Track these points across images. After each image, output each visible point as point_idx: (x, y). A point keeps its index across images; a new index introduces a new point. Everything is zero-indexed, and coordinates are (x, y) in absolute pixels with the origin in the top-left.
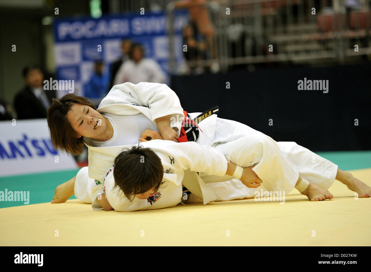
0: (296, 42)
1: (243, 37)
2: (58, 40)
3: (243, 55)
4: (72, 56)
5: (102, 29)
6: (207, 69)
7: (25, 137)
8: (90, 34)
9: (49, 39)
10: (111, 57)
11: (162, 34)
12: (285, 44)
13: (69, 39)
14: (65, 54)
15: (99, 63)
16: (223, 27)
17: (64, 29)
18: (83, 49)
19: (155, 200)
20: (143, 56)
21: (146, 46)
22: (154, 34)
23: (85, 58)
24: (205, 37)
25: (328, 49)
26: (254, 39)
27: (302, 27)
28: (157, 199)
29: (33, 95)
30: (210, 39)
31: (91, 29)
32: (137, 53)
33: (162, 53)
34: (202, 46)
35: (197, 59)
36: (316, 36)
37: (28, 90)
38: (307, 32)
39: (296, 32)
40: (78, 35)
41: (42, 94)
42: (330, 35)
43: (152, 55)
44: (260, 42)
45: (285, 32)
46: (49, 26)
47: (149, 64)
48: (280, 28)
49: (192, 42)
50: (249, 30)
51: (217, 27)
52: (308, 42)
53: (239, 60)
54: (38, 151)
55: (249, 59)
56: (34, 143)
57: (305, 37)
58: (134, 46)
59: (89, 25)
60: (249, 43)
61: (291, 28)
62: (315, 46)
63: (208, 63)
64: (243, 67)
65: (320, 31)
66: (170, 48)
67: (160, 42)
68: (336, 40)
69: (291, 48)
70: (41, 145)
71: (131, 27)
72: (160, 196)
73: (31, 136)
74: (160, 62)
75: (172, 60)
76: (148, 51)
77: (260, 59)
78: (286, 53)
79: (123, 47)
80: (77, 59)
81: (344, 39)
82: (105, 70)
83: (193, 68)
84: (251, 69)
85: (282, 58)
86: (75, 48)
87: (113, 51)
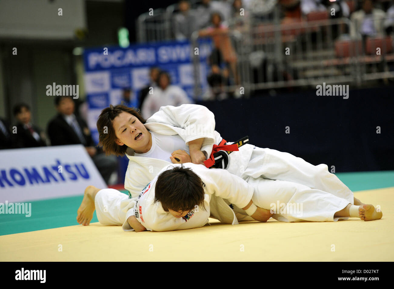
0: (316, 68)
1: (265, 63)
2: (88, 70)
3: (265, 80)
4: (101, 85)
5: (130, 58)
6: (231, 95)
7: (59, 163)
8: (118, 63)
9: (80, 68)
10: (138, 84)
11: (187, 61)
12: (305, 69)
13: (99, 68)
14: (95, 83)
15: (127, 90)
16: (245, 54)
17: (94, 59)
18: (112, 77)
19: (189, 218)
20: (170, 83)
21: (172, 73)
22: (180, 62)
23: (114, 86)
24: (228, 64)
25: (346, 74)
26: (275, 66)
27: (321, 53)
28: (191, 217)
29: (65, 122)
30: (233, 66)
31: (119, 58)
32: (164, 80)
33: (187, 80)
34: (225, 73)
35: (220, 86)
36: (335, 61)
37: (61, 117)
38: (325, 58)
39: (315, 58)
40: (106, 64)
41: (73, 121)
42: (348, 61)
43: (178, 82)
44: (281, 68)
45: (305, 59)
46: (79, 57)
47: (175, 91)
48: (300, 55)
49: (216, 69)
50: (270, 56)
51: (240, 54)
52: (327, 67)
53: (261, 86)
54: (71, 175)
55: (270, 85)
56: (67, 167)
57: (324, 63)
58: (161, 73)
59: (118, 54)
60: (270, 69)
61: (310, 54)
62: (333, 71)
63: (232, 88)
64: (266, 91)
65: (338, 57)
66: (195, 75)
67: (185, 70)
68: (353, 65)
69: (310, 73)
70: (74, 170)
71: (157, 56)
72: (193, 214)
73: (64, 161)
74: (185, 88)
75: (198, 87)
76: (174, 78)
77: (281, 84)
78: (306, 78)
79: (151, 74)
80: (107, 87)
81: (361, 64)
82: (133, 97)
83: (217, 94)
84: (273, 94)
85: (302, 82)
86: (105, 77)
87: (141, 78)
